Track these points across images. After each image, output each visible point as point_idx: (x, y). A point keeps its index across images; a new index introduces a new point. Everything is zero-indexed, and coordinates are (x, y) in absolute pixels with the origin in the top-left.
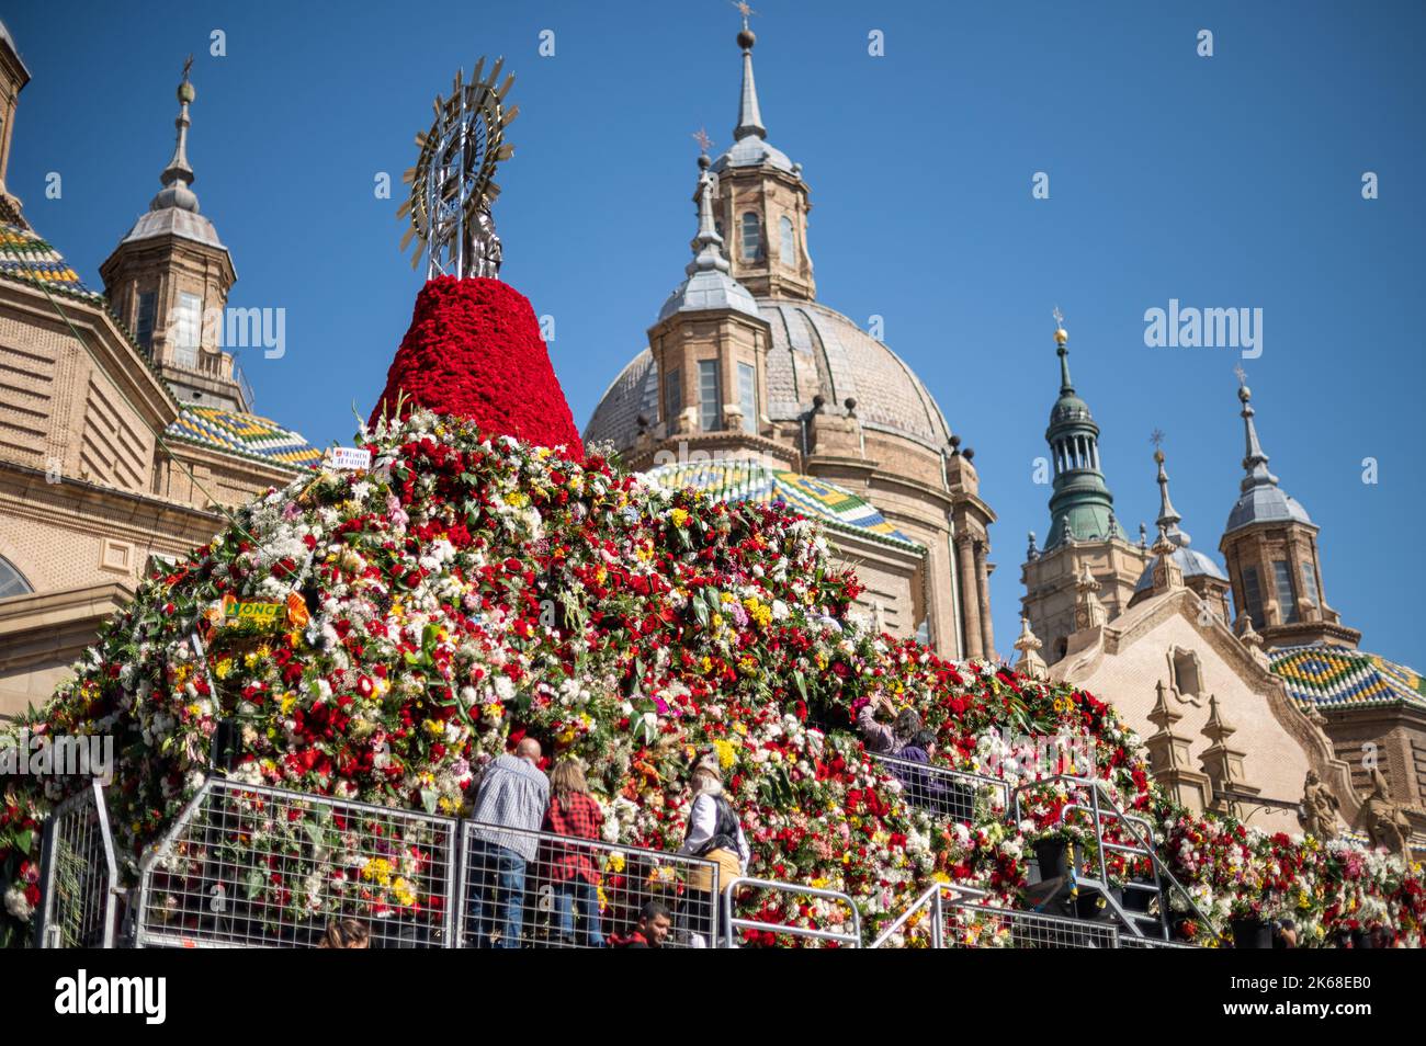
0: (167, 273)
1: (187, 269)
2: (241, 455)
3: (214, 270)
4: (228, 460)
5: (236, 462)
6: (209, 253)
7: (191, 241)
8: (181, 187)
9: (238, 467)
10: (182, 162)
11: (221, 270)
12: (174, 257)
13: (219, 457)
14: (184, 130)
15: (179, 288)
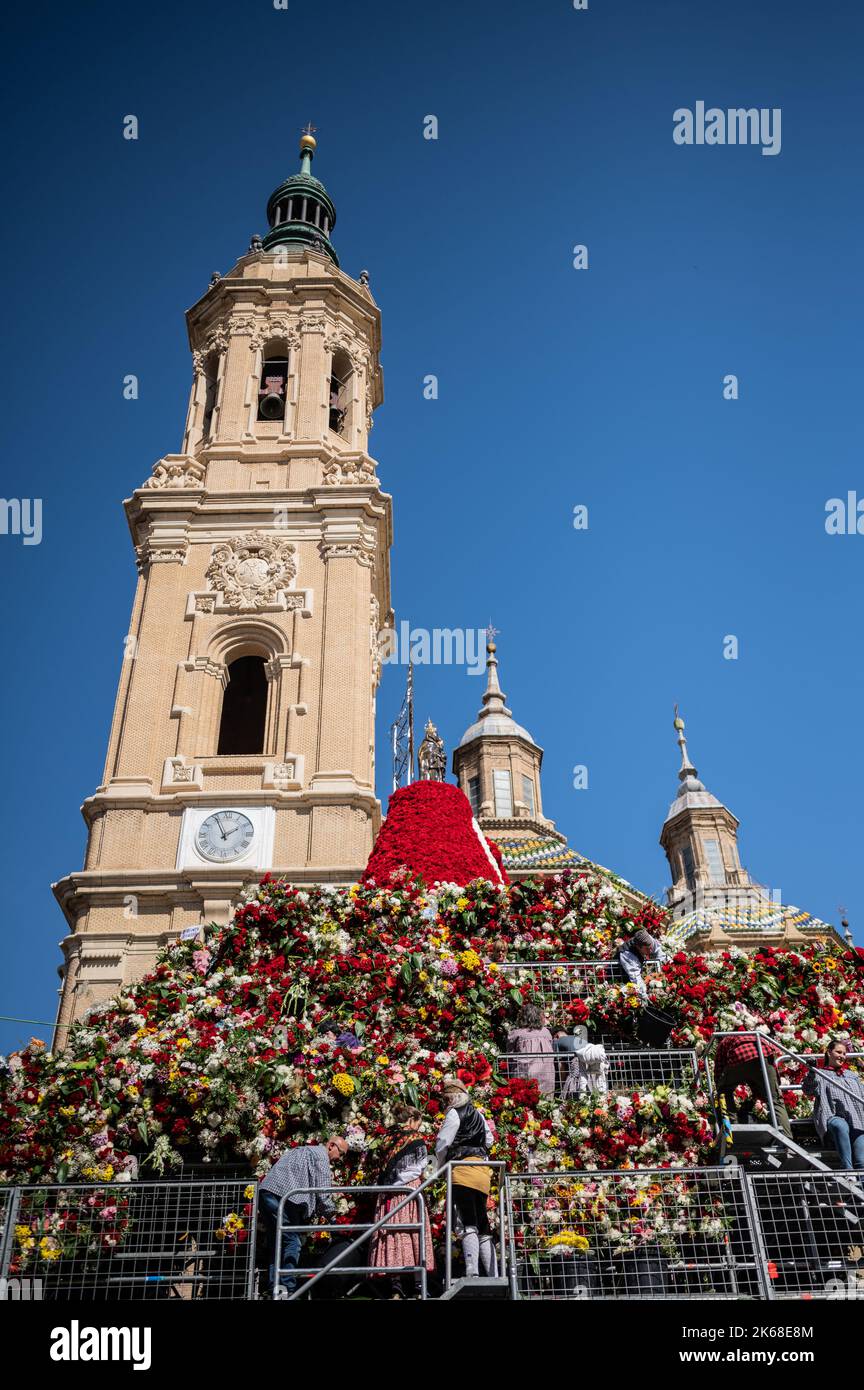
0: (692, 833)
1: (703, 826)
2: (752, 931)
3: (720, 821)
4: (745, 936)
5: (750, 936)
6: (714, 812)
7: (700, 809)
8: (691, 780)
9: (753, 939)
10: (687, 764)
11: (724, 818)
12: (694, 822)
13: (739, 936)
14: (683, 746)
15: (702, 839)
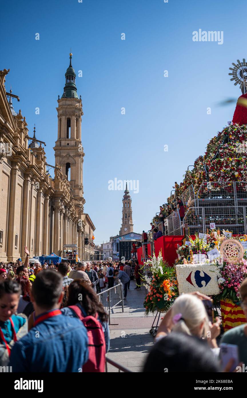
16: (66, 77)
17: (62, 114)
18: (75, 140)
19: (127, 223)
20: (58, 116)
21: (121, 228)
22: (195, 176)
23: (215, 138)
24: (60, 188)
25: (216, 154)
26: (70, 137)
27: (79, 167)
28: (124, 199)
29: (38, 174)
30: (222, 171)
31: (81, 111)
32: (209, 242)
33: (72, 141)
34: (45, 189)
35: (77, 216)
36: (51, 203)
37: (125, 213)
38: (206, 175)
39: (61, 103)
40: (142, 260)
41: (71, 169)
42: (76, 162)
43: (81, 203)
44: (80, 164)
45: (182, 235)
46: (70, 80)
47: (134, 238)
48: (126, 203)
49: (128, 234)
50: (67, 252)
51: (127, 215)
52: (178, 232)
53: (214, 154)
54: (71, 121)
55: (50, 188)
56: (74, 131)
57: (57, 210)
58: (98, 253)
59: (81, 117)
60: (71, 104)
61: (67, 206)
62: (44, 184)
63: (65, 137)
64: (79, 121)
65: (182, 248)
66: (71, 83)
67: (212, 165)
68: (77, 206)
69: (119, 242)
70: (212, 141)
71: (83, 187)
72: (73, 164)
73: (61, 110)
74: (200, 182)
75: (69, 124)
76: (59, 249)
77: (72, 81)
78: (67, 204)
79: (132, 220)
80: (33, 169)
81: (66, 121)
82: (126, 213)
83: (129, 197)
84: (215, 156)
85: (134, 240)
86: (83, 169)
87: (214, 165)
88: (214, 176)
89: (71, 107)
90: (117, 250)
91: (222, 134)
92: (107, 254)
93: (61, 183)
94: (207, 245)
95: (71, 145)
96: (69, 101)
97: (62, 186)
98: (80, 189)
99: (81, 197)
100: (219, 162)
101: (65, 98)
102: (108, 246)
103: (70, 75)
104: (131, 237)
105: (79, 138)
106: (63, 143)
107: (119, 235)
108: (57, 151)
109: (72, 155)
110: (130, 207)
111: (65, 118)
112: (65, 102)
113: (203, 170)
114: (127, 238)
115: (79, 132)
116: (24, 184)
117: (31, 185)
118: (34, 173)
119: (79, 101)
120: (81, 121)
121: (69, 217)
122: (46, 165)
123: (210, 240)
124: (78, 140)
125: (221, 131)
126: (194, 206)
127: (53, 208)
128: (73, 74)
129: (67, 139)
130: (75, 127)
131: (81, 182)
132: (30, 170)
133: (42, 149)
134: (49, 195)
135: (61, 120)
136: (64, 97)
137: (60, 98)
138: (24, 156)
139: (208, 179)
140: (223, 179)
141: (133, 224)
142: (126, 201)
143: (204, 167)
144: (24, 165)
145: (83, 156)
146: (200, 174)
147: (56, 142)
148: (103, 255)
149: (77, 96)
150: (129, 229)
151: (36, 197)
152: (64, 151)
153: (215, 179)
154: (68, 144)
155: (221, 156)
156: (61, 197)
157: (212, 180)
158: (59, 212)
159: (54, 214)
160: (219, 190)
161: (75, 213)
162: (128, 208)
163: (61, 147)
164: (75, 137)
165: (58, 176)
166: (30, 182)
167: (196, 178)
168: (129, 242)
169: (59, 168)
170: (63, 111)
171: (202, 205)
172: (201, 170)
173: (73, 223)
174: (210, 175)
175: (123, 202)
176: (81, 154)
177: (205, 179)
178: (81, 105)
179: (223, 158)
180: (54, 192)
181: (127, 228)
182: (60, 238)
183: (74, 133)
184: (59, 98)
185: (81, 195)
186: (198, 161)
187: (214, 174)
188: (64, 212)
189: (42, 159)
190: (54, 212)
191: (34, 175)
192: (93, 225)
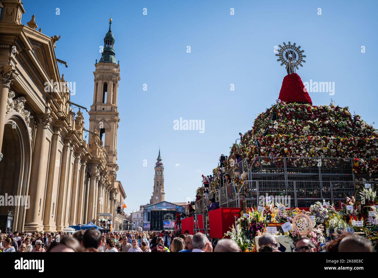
16: (105, 42)
17: (99, 79)
18: (111, 105)
19: (159, 191)
20: (95, 81)
21: (152, 197)
22: (246, 150)
23: (263, 114)
24: (97, 154)
25: (266, 130)
26: (105, 102)
27: (113, 132)
28: (156, 167)
29: (77, 139)
30: (273, 146)
31: (118, 76)
32: (265, 215)
33: (108, 106)
34: (83, 156)
35: (111, 183)
36: (87, 169)
37: (156, 181)
38: (258, 150)
39: (98, 67)
40: (194, 231)
41: (106, 135)
42: (112, 127)
43: (114, 170)
44: (115, 130)
45: (237, 207)
46: (108, 45)
47: (165, 207)
48: (158, 171)
49: (160, 203)
50: (101, 222)
51: (159, 184)
52: (232, 204)
53: (264, 130)
54: (108, 86)
55: (88, 155)
56: (111, 96)
57: (93, 177)
58: (127, 222)
59: (118, 82)
60: (109, 69)
61: (103, 173)
62: (82, 150)
63: (101, 102)
64: (116, 86)
65: (241, 220)
66: (109, 48)
67: (263, 141)
68: (111, 173)
69: (150, 211)
70: (259, 117)
71: (117, 154)
72: (108, 129)
73: (98, 74)
74: (251, 156)
75: (105, 89)
76: (93, 218)
77: (111, 46)
78: (102, 170)
79: (163, 188)
80: (74, 134)
81: (103, 85)
82: (158, 181)
83: (161, 164)
84: (265, 132)
85: (165, 209)
86: (117, 135)
87: (266, 141)
88: (265, 151)
89: (109, 71)
90: (147, 220)
91: (271, 111)
92: (136, 224)
93: (99, 149)
94: (264, 218)
95: (106, 110)
96: (106, 65)
97: (99, 152)
98: (114, 155)
99: (115, 164)
100: (270, 138)
101: (103, 62)
102: (138, 215)
103: (109, 40)
104: (163, 206)
105: (115, 103)
106: (99, 107)
107: (149, 203)
108: (92, 115)
109: (107, 120)
110: (162, 175)
111: (102, 82)
112: (103, 67)
113: (254, 144)
114: (159, 208)
115: (116, 97)
116: (63, 150)
117: (70, 151)
118: (74, 139)
119: (117, 66)
120: (118, 86)
121: (103, 184)
122: (84, 130)
123: (266, 213)
124: (114, 105)
125: (269, 108)
126: (248, 179)
127: (89, 175)
128: (112, 39)
129: (103, 104)
130: (112, 92)
131: (115, 148)
132: (71, 135)
133: (81, 114)
134: (86, 162)
135: (97, 84)
136: (101, 62)
137: (98, 62)
138: (67, 122)
139: (260, 154)
140: (273, 155)
141: (164, 192)
142: (159, 169)
143: (255, 142)
144: (65, 130)
145: (118, 121)
146: (252, 148)
147: (91, 107)
148: (133, 225)
149: (115, 60)
150: (160, 197)
151: (73, 163)
152: (99, 116)
153: (266, 154)
154: (104, 109)
155: (271, 132)
156: (98, 164)
157: (264, 155)
158: (95, 179)
159: (89, 181)
160: (270, 164)
161: (109, 180)
162: (160, 175)
163: (96, 112)
164: (111, 102)
165: (96, 142)
166: (70, 148)
167: (248, 152)
168: (160, 211)
169: (97, 134)
170: (100, 76)
171: (255, 178)
172: (253, 145)
173: (106, 190)
174: (262, 150)
175: (155, 170)
176: (116, 120)
177: (257, 153)
178: (119, 71)
179: (273, 134)
180: (91, 159)
181: (158, 196)
182: (95, 206)
183: (110, 98)
184: (96, 62)
185: (115, 162)
186: (247, 135)
187: (265, 149)
188: (99, 179)
189: (81, 124)
190: (89, 179)
191: (74, 141)
192: (124, 193)
